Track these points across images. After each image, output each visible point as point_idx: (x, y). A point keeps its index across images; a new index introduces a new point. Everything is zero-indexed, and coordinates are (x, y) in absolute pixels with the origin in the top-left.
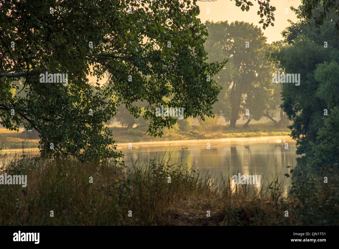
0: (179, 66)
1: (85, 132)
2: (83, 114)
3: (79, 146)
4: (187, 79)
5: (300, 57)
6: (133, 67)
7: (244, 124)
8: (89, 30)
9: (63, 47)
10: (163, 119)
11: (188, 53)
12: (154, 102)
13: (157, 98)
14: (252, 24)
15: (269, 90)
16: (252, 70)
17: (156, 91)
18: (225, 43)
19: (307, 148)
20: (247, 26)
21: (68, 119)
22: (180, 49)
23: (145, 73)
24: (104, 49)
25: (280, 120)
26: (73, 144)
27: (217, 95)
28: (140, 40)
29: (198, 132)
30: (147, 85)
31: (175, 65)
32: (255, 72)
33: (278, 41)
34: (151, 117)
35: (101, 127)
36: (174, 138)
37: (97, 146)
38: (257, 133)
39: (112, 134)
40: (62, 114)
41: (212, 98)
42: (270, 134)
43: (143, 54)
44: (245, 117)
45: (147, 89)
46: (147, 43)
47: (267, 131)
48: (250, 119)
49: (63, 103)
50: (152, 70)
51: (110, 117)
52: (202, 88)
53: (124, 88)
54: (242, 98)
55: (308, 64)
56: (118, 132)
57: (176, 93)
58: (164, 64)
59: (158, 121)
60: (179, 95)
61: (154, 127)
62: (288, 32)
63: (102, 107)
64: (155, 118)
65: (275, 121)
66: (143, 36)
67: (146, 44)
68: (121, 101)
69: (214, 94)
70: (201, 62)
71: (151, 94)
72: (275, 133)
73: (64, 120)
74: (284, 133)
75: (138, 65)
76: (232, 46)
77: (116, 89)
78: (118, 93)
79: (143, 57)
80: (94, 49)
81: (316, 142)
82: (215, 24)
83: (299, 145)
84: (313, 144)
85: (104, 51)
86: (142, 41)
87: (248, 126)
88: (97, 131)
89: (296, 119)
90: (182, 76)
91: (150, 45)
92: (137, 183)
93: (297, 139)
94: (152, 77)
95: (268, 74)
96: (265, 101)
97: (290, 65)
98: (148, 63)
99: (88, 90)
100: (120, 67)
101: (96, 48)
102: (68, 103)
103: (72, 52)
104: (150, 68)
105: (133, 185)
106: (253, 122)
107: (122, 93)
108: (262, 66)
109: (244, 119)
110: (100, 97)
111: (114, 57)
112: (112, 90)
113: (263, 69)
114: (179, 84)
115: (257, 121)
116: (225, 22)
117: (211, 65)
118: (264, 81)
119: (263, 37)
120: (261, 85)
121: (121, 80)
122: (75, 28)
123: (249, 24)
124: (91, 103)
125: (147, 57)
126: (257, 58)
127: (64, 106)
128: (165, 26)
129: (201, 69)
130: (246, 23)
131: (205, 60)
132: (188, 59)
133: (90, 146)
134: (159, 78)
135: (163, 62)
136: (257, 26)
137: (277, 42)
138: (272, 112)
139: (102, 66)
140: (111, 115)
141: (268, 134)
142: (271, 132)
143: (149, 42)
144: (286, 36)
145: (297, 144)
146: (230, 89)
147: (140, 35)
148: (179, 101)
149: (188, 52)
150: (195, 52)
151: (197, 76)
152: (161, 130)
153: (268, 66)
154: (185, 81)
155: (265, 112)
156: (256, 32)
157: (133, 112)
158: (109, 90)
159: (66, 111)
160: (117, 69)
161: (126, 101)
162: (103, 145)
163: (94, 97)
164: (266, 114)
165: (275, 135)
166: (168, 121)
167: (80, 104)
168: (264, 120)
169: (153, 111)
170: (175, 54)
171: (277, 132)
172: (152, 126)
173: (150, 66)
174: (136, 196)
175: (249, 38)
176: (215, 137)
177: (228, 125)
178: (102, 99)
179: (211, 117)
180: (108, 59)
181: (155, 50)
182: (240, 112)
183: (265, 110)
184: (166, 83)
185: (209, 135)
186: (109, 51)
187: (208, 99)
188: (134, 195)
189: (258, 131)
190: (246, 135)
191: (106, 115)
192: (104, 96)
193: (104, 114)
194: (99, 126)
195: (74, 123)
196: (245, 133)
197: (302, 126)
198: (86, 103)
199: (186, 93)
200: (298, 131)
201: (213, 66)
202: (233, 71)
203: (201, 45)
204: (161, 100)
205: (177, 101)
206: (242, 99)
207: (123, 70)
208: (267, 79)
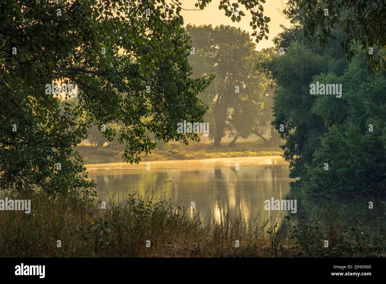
0: (160, 83)
1: (52, 158)
2: (49, 136)
3: (44, 173)
4: (168, 97)
5: (294, 68)
6: (106, 82)
7: (230, 143)
8: (59, 44)
9: (29, 64)
10: (141, 142)
11: (170, 68)
12: (131, 124)
13: (134, 118)
14: (239, 28)
15: (258, 104)
16: (239, 80)
17: (133, 110)
18: (208, 50)
19: (302, 171)
20: (234, 31)
21: (32, 143)
22: (161, 63)
23: (121, 90)
24: (74, 62)
25: (270, 138)
26: (38, 172)
27: (203, 115)
28: (114, 52)
29: (178, 152)
30: (123, 103)
31: (155, 81)
32: (243, 83)
33: (269, 47)
34: (127, 140)
35: (70, 151)
36: (150, 158)
37: (65, 174)
38: (245, 153)
39: (82, 159)
40: (25, 136)
41: (197, 119)
42: (260, 154)
43: (119, 68)
44: (231, 135)
45: (123, 109)
46: (123, 55)
47: (256, 151)
48: (237, 136)
49: (27, 124)
50: (128, 87)
51: (80, 141)
52: (186, 108)
53: (96, 107)
54: (228, 112)
55: (303, 76)
56: (87, 151)
57: (156, 113)
58: (143, 80)
59: (135, 145)
60: (160, 115)
61: (130, 152)
62: (280, 39)
63: (71, 128)
64: (131, 142)
65: (265, 139)
66: (119, 47)
67: (122, 57)
68: (93, 122)
69: (200, 115)
70: (185, 78)
71: (127, 114)
72: (265, 153)
73: (27, 143)
74: (275, 152)
75: (113, 81)
76: (217, 53)
77: (87, 108)
78: (89, 113)
79: (119, 71)
80: (62, 62)
81: (312, 164)
82: (197, 28)
83: (293, 168)
84: (309, 167)
85: (74, 65)
86: (118, 53)
87: (234, 145)
88: (65, 156)
89: (289, 138)
90: (163, 94)
91: (127, 58)
92: (116, 225)
93: (290, 161)
94: (129, 94)
95: (257, 85)
96: (254, 117)
97: (283, 76)
98: (124, 79)
99: (55, 109)
100: (92, 83)
101: (64, 60)
102: (32, 124)
103: (39, 70)
104: (126, 84)
105: (111, 228)
106: (240, 140)
107: (93, 112)
108: (251, 77)
109: (230, 137)
110: (68, 117)
111: (85, 71)
112: (83, 109)
113: (251, 80)
114: (160, 103)
115: (245, 139)
116: (209, 26)
117: (196, 81)
118: (252, 93)
119: (252, 43)
120: (250, 97)
121: (93, 97)
122: (42, 42)
123: (236, 29)
124: (58, 124)
125: (123, 72)
126: (244, 67)
127: (27, 128)
128: (144, 36)
129: (184, 85)
130: (232, 28)
131: (189, 75)
132: (169, 74)
133: (57, 173)
134: (136, 96)
135: (141, 77)
136: (244, 31)
137: (267, 49)
138: (261, 129)
139: (71, 81)
140: (82, 138)
141: (257, 154)
142: (260, 151)
143: (125, 54)
144: (278, 43)
145: (291, 166)
146: (214, 102)
147: (115, 46)
148: (159, 122)
149: (170, 66)
150: (178, 67)
151: (179, 94)
152: (139, 156)
153: (258, 77)
154: (166, 99)
155: (254, 129)
156: (244, 38)
157: (106, 134)
158: (79, 109)
159: (29, 133)
160: (88, 85)
161: (99, 122)
162: (72, 173)
163: (62, 118)
164: (254, 131)
165: (265, 155)
166: (146, 145)
167: (46, 125)
168: (253, 138)
169: (129, 134)
170: (155, 68)
171: (268, 151)
172: (128, 150)
173: (127, 82)
174: (114, 241)
175: (236, 44)
176: (197, 158)
177: (212, 143)
178: (71, 120)
179: (196, 140)
180: (78, 73)
181: (133, 64)
182: (225, 128)
183: (254, 127)
184: (144, 102)
185: (190, 155)
186: (79, 65)
187: (192, 120)
188: (112, 240)
189: (246, 150)
190: (232, 155)
191: (76, 138)
192: (73, 116)
193: (74, 137)
194: (68, 151)
195: (39, 147)
196: (232, 153)
197: (296, 145)
198: (53, 124)
199: (167, 113)
200: (291, 151)
201: (198, 82)
202: (218, 82)
203: (185, 59)
204: (139, 121)
205: (157, 122)
206: (227, 114)
207: (95, 87)
208: (256, 92)
